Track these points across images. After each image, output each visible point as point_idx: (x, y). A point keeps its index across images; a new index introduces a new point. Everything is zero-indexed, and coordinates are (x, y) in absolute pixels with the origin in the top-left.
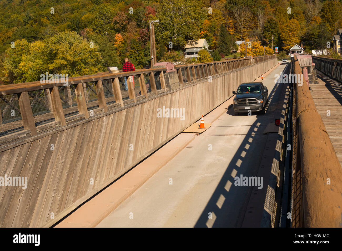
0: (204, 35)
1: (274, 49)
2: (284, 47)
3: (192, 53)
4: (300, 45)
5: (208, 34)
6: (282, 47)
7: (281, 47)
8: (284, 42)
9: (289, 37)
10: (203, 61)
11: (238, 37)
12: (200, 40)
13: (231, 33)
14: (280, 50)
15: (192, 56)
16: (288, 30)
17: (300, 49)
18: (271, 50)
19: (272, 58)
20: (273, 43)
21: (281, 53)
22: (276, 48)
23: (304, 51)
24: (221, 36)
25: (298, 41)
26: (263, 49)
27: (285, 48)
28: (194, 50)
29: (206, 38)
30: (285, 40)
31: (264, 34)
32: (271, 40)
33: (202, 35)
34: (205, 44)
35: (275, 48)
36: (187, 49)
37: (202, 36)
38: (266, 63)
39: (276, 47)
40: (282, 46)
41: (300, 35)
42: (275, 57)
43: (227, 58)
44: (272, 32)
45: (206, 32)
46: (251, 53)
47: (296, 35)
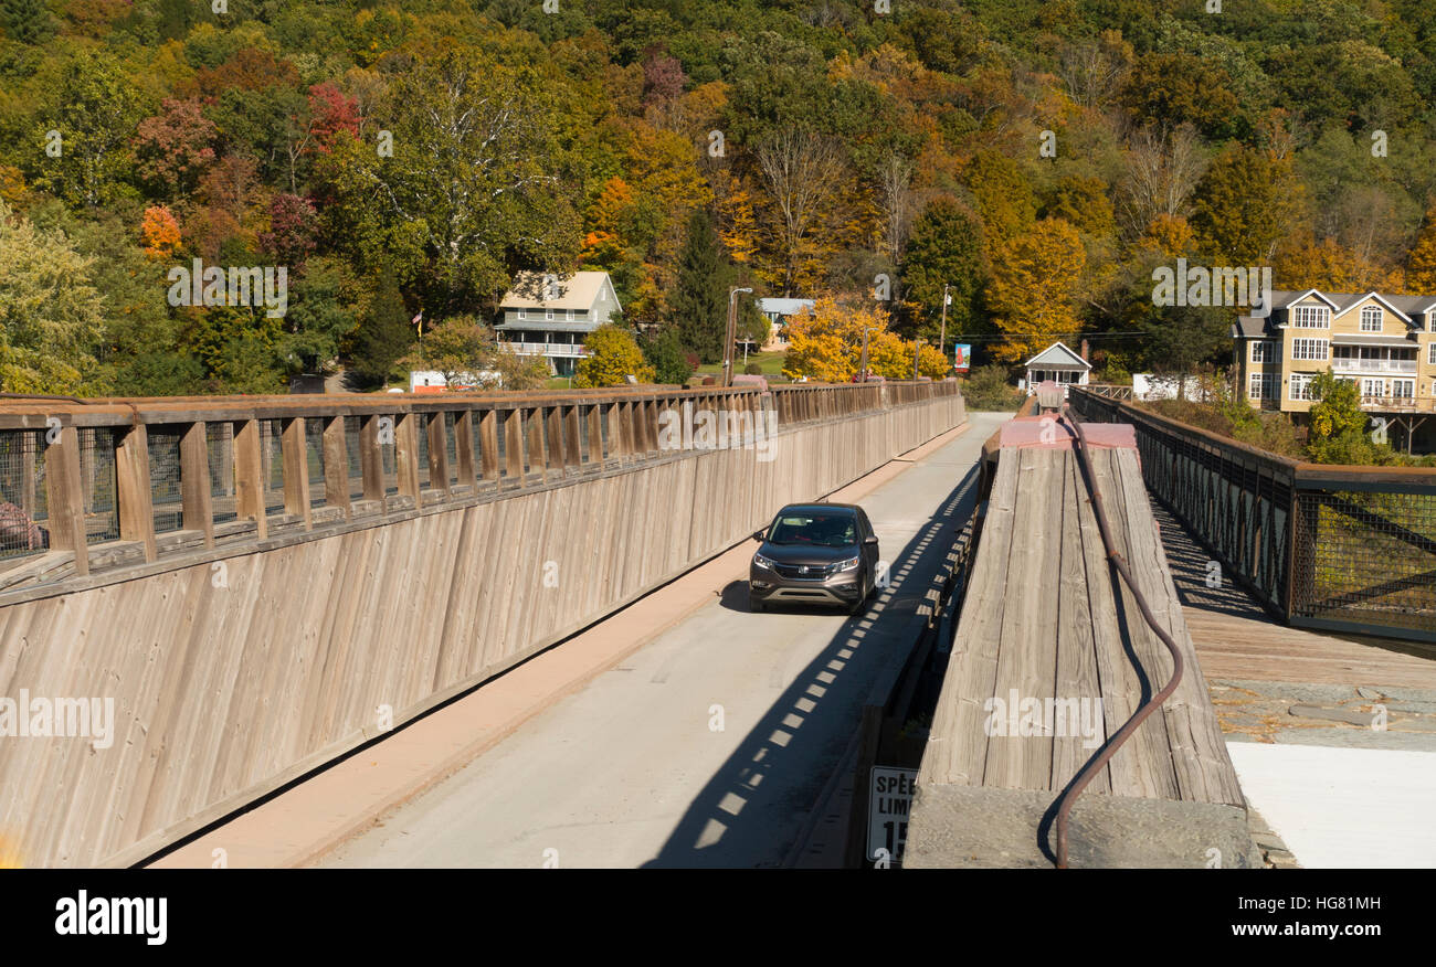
0: (597, 250)
1: (950, 351)
2: (997, 349)
3: (535, 336)
4: (1078, 349)
5: (618, 248)
6: (991, 348)
7: (983, 346)
8: (999, 322)
9: (1030, 301)
10: (604, 380)
11: (771, 278)
12: (579, 274)
13: (739, 256)
14: (978, 359)
15: (533, 349)
16: (1026, 268)
17: (1076, 363)
18: (936, 357)
19: (944, 392)
20: (947, 323)
21: (984, 374)
22: (960, 351)
23: (1091, 372)
24: (690, 267)
25: (1072, 325)
26: (900, 347)
27: (1005, 351)
28: (547, 322)
29: (609, 269)
30: (1006, 316)
31: (906, 275)
32: (939, 310)
33: (587, 250)
34: (604, 299)
35: (954, 349)
36: (507, 314)
37: (588, 254)
38: (923, 408)
39: (958, 346)
40: (990, 343)
41: (1085, 296)
42: (955, 393)
43: (707, 376)
44: (946, 269)
45: (610, 240)
46: (837, 360)
47: (1061, 297)
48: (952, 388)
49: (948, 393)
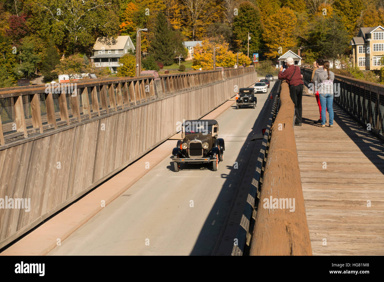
0: (126, 28)
1: (251, 56)
2: (268, 54)
3: (105, 60)
4: (297, 52)
5: (133, 27)
6: (266, 54)
7: (263, 53)
8: (268, 45)
9: (278, 36)
10: (127, 74)
11: (188, 35)
12: (119, 37)
13: (176, 27)
14: (262, 58)
15: (105, 64)
16: (277, 25)
17: (297, 57)
18: (246, 58)
19: (249, 71)
20: (250, 46)
21: (264, 63)
22: (255, 55)
23: (301, 60)
24: (158, 31)
25: (294, 44)
26: (234, 56)
27: (271, 55)
28: (110, 54)
29: (131, 34)
30: (270, 42)
31: (234, 30)
32: (246, 42)
33: (122, 28)
34: (128, 45)
35: (252, 55)
37: (123, 30)
38: (240, 78)
39: (254, 54)
40: (265, 52)
41: (297, 34)
42: (253, 71)
43: (166, 70)
44: (248, 27)
45: (130, 24)
46: (211, 62)
47: (289, 35)
48: (252, 69)
49: (251, 71)
